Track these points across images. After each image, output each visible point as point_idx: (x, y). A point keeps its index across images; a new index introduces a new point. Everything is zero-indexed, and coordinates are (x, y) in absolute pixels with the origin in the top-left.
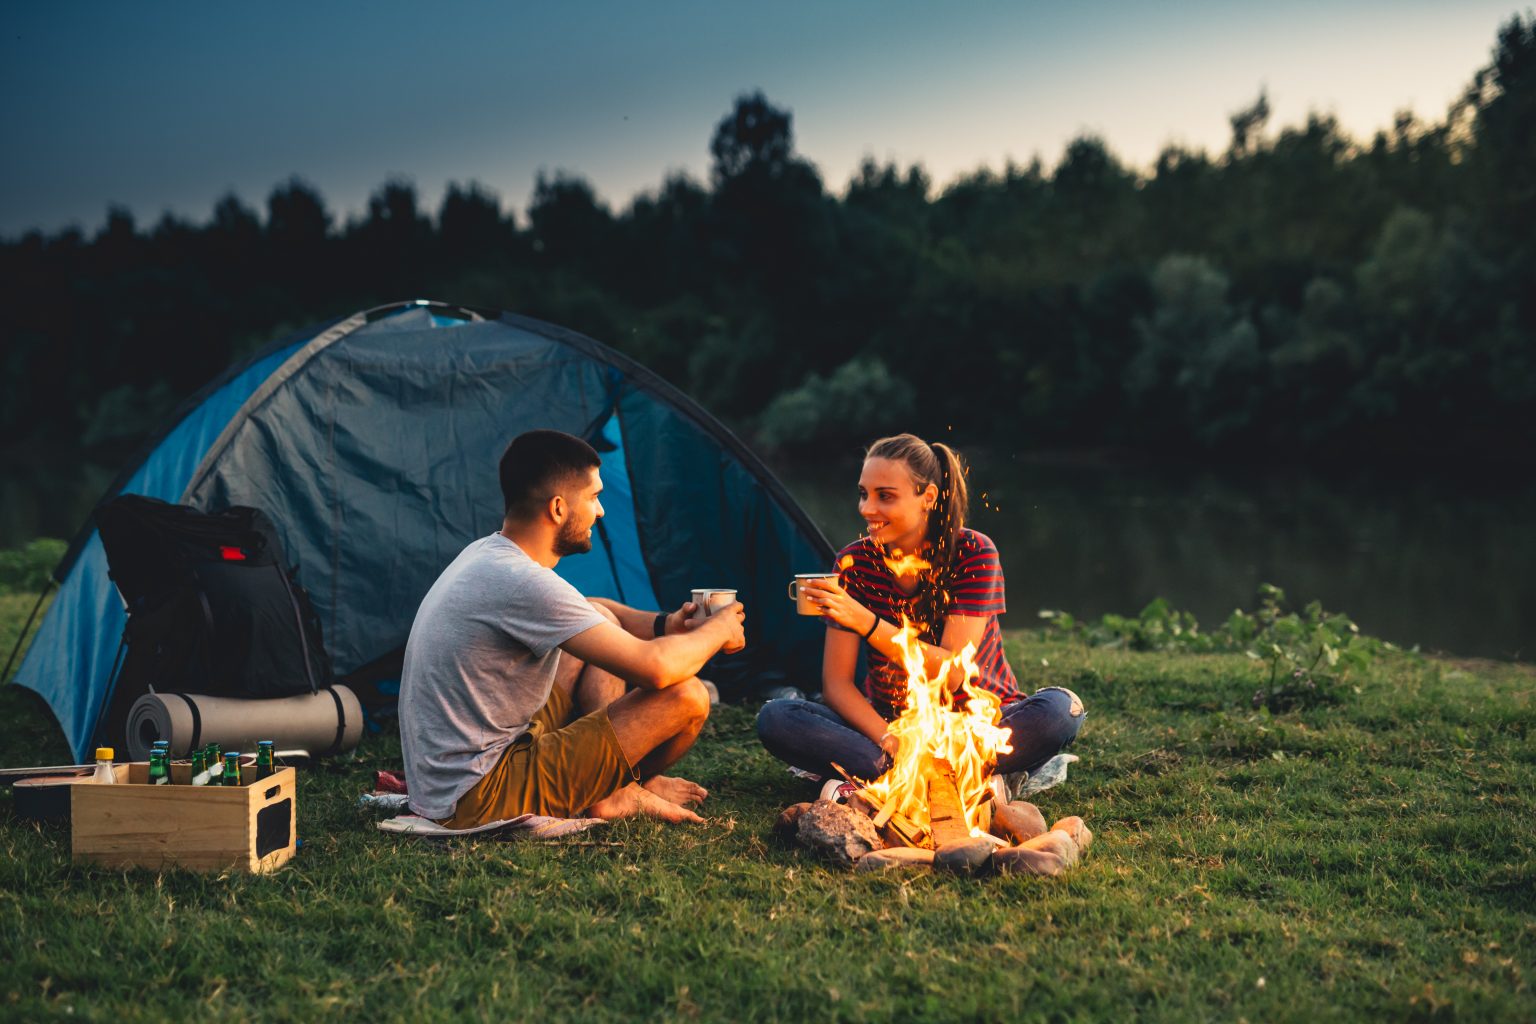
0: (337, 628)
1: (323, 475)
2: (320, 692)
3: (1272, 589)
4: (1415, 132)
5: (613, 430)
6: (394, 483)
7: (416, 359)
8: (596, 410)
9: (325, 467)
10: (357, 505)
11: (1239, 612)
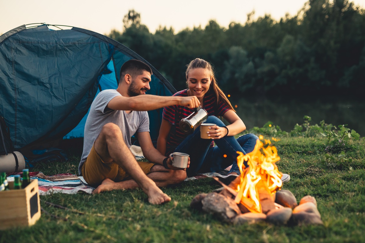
0: (17, 132)
1: (11, 79)
2: (8, 154)
3: (308, 117)
4: (290, 17)
5: (111, 66)
6: (36, 82)
7: (43, 40)
8: (105, 58)
9: (12, 76)
10: (23, 89)
11: (297, 124)
